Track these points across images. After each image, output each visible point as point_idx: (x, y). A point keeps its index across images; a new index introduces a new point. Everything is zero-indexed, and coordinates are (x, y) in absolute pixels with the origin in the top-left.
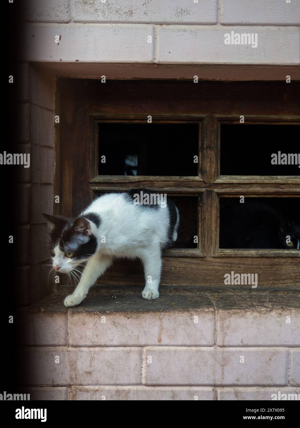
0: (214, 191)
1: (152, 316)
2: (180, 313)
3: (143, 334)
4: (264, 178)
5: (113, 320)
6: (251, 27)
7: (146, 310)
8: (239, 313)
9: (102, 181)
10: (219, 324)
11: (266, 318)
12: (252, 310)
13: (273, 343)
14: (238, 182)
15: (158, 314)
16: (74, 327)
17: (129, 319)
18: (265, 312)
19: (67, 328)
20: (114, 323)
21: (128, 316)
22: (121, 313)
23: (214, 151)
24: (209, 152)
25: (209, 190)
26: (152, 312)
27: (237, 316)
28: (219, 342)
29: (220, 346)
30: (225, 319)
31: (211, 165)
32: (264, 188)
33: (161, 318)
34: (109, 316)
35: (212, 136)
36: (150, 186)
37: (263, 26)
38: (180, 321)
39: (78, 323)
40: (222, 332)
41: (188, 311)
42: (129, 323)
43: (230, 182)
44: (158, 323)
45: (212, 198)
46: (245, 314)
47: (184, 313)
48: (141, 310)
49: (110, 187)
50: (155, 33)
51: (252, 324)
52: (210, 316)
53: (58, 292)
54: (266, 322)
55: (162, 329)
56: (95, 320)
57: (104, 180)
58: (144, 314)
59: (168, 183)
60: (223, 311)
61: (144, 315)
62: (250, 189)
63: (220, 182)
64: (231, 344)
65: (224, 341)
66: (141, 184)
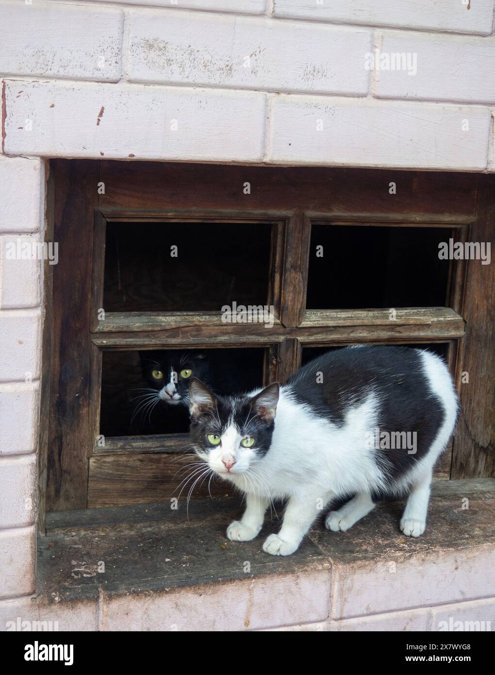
0: (297, 340)
1: (237, 587)
2: (281, 576)
3: (223, 617)
4: (372, 315)
5: (175, 602)
6: (419, 103)
7: (228, 578)
8: (366, 566)
9: (114, 330)
10: (336, 587)
11: (404, 568)
12: (384, 558)
13: (409, 605)
14: (335, 325)
15: (246, 582)
16: (111, 620)
17: (200, 596)
18: (402, 559)
19: (98, 623)
20: (177, 605)
21: (200, 591)
22: (188, 589)
23: (302, 273)
24: (293, 275)
25: (289, 337)
26: (237, 581)
27: (364, 571)
28: (335, 614)
29: (336, 620)
30: (346, 577)
31: (295, 298)
32: (373, 331)
33: (250, 588)
34: (169, 596)
35: (299, 247)
36: (195, 335)
37: (437, 103)
38: (279, 590)
39: (117, 614)
40: (341, 597)
41: (293, 572)
42: (201, 602)
43: (324, 325)
44: (246, 596)
45: (293, 352)
46: (375, 566)
47: (286, 577)
48: (220, 579)
49: (128, 340)
50: (267, 108)
51: (384, 580)
52: (324, 576)
53: (46, 536)
54: (404, 575)
55: (251, 604)
56: (146, 605)
57: (119, 327)
58: (226, 585)
59: (224, 329)
60: (344, 566)
61: (225, 587)
62: (352, 335)
63: (308, 325)
64: (353, 614)
65: (342, 611)
66: (180, 332)
